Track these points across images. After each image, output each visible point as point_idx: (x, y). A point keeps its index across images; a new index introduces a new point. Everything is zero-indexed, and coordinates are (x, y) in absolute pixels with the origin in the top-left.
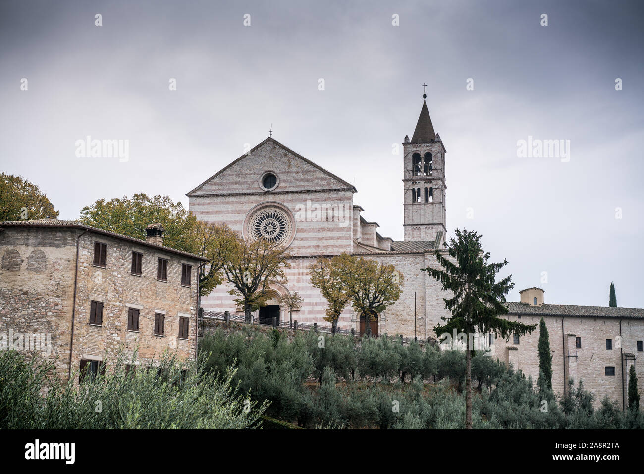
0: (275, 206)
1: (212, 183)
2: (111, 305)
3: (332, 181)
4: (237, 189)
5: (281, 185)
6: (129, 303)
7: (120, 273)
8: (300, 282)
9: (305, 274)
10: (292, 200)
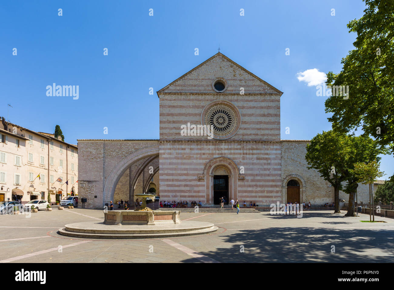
0: (224, 104)
1: (176, 84)
3: (267, 88)
4: (196, 90)
5: (229, 89)
8: (245, 160)
9: (248, 154)
10: (237, 100)
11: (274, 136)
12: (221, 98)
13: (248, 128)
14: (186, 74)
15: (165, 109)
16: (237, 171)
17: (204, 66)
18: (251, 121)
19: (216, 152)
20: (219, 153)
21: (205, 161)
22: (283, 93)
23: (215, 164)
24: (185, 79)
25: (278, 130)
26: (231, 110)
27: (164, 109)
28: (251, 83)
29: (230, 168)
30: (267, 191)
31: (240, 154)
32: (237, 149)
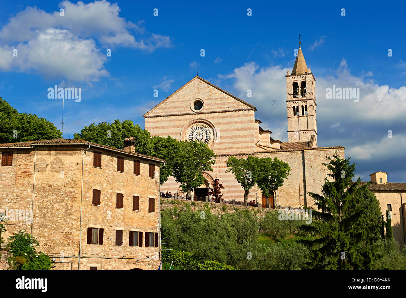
0: (202, 122)
1: (160, 108)
2: (106, 192)
4: (177, 111)
5: (205, 108)
6: (116, 190)
7: (110, 171)
8: (220, 172)
9: (224, 167)
10: (213, 118)
11: (248, 148)
12: (199, 116)
13: (223, 142)
18: (226, 135)
24: (167, 102)
25: (252, 142)
28: (225, 101)
31: (217, 167)
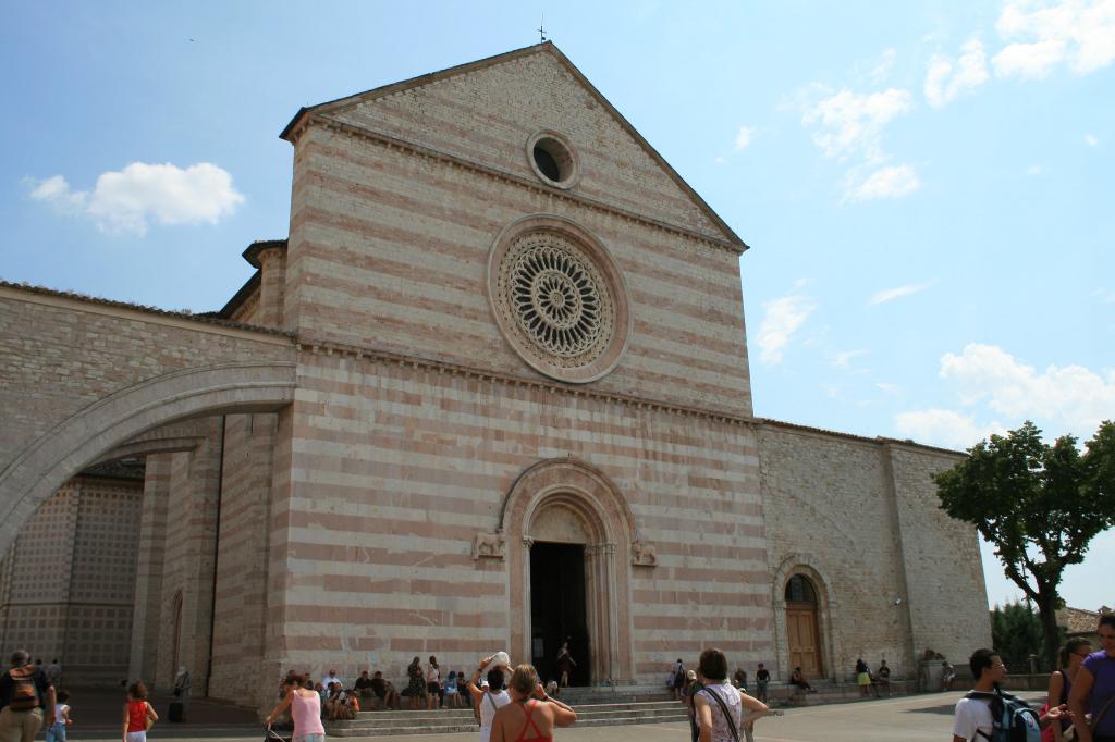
0: (570, 237)
4: (467, 151)
5: (583, 183)
8: (651, 480)
9: (660, 456)
10: (613, 234)
11: (735, 396)
12: (561, 210)
13: (653, 350)
14: (428, 79)
15: (335, 194)
16: (626, 529)
17: (496, 71)
18: (663, 324)
19: (546, 430)
20: (557, 440)
21: (505, 472)
22: (748, 248)
23: (543, 486)
24: (423, 95)
25: (743, 377)
26: (591, 265)
27: (329, 192)
29: (601, 514)
30: (729, 619)
31: (634, 453)
32: (622, 431)
